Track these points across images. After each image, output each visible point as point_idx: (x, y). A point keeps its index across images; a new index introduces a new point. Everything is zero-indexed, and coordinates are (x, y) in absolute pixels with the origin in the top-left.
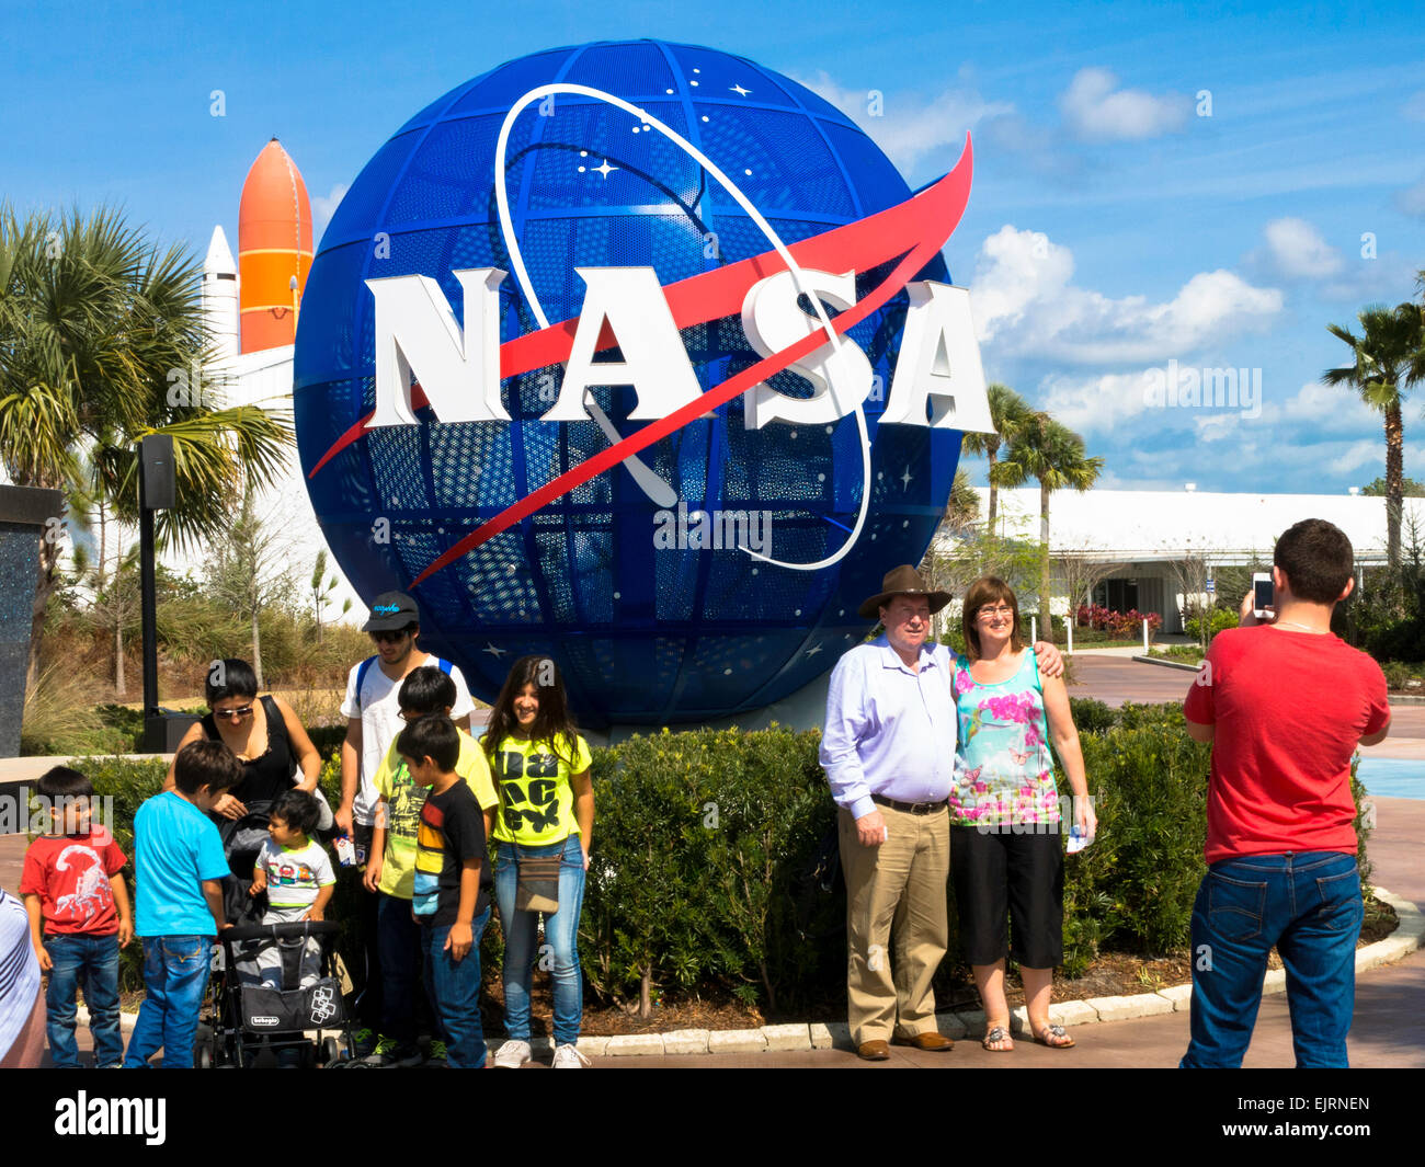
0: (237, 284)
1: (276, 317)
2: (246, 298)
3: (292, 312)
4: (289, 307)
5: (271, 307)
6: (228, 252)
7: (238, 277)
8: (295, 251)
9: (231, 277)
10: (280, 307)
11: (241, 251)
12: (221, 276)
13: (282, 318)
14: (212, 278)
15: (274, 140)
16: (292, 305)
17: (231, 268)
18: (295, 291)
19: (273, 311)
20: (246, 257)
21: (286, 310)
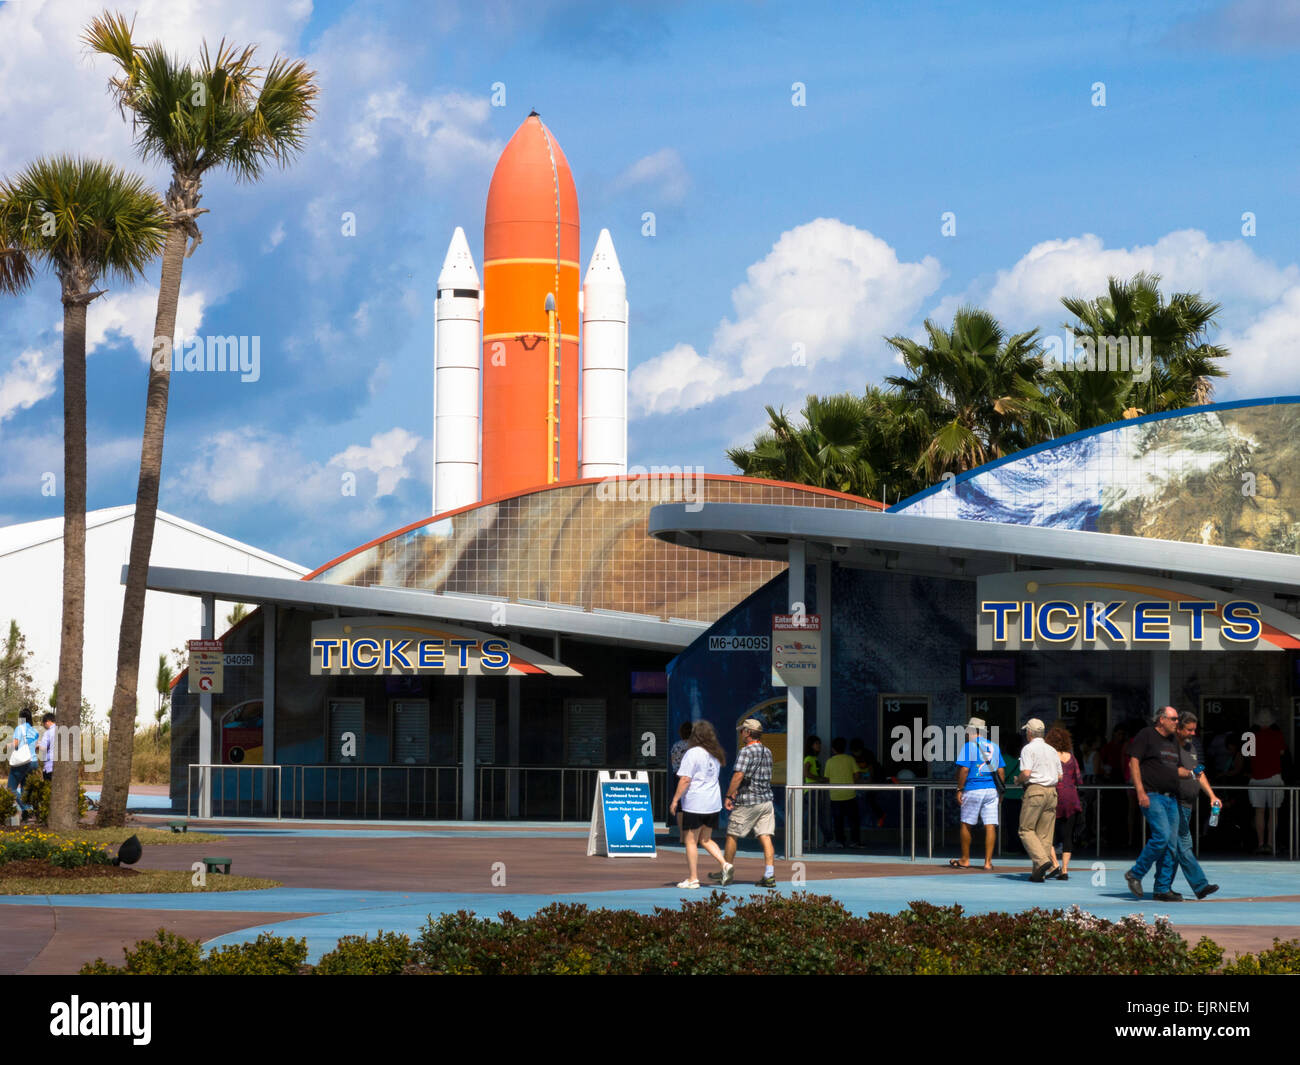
0: (481, 301)
1: (526, 348)
2: (490, 321)
3: (546, 340)
4: (542, 334)
5: (519, 334)
6: (470, 261)
7: (481, 294)
8: (553, 261)
9: (473, 294)
10: (531, 334)
11: (485, 260)
12: (459, 293)
13: (533, 348)
14: (448, 295)
15: (534, 114)
16: (547, 331)
17: (472, 281)
18: (551, 313)
19: (522, 339)
20: (491, 267)
21: (539, 339)
